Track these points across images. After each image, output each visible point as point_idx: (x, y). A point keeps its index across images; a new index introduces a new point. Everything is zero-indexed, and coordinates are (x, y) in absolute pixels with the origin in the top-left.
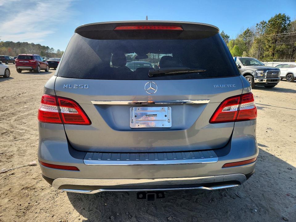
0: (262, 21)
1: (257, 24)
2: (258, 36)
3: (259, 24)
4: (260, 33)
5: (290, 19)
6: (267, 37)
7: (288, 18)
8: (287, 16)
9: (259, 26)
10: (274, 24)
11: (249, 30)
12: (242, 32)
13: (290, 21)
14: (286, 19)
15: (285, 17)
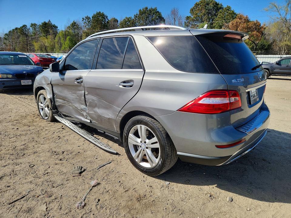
0: (86, 16)
1: (83, 19)
2: (85, 30)
3: (84, 19)
4: (87, 27)
5: (108, 18)
6: (93, 31)
7: (107, 17)
8: (105, 15)
9: (85, 20)
10: (97, 20)
11: (75, 23)
12: (69, 24)
13: (108, 19)
14: (105, 17)
15: (104, 15)
